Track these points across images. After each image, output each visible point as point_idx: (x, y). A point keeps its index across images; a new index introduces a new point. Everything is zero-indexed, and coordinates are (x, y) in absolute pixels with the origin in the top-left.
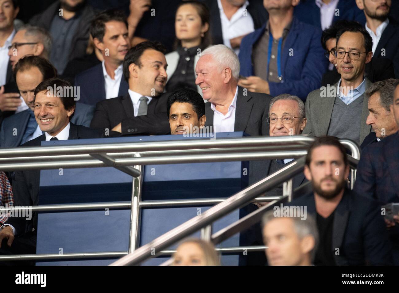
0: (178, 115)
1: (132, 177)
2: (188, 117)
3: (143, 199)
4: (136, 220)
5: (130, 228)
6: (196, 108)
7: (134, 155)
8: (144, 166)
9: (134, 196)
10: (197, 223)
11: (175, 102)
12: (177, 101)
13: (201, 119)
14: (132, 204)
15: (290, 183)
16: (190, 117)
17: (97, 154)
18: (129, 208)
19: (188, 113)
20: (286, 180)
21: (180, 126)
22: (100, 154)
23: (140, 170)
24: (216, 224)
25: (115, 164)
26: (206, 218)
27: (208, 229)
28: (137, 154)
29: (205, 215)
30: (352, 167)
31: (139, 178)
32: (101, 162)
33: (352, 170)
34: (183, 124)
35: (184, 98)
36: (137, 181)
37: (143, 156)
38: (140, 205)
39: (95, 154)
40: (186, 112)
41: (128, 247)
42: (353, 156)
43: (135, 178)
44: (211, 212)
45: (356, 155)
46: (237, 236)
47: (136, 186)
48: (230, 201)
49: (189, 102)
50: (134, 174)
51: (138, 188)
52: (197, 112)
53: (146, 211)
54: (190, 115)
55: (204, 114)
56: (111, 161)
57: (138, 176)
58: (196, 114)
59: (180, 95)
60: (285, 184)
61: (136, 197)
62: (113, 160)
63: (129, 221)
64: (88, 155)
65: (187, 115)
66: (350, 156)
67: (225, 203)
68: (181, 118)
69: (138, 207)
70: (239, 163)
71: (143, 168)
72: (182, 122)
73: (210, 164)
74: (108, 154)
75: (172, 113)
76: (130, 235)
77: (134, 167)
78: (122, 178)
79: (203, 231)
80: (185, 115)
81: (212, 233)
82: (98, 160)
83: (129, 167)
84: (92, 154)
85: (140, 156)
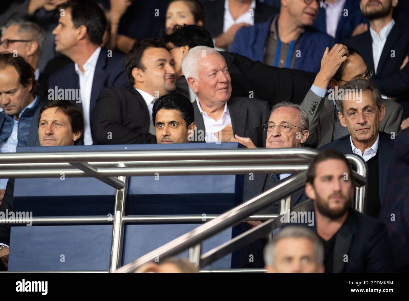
0: (165, 123)
1: (115, 189)
2: (176, 125)
3: (126, 213)
4: (118, 237)
5: (112, 245)
6: (184, 114)
7: (118, 164)
8: (129, 177)
9: (117, 210)
10: (185, 242)
11: (161, 109)
12: (164, 108)
13: (190, 126)
14: (114, 218)
15: (289, 200)
16: (177, 125)
17: (78, 162)
18: (111, 223)
19: (176, 121)
20: (285, 197)
21: (166, 135)
22: (81, 162)
23: (125, 182)
24: (206, 243)
25: (97, 174)
26: (196, 236)
27: (197, 248)
28: (122, 164)
29: (194, 233)
30: (357, 184)
31: (123, 190)
32: (82, 172)
33: (357, 188)
34: (170, 133)
35: (171, 104)
36: (120, 194)
37: (128, 166)
38: (124, 220)
39: (75, 162)
40: (172, 120)
41: (109, 266)
42: (358, 173)
43: (119, 190)
44: (201, 230)
45: (362, 171)
46: (229, 257)
47: (120, 198)
48: (222, 218)
49: (176, 109)
50: (117, 186)
51: (121, 201)
52: (185, 119)
53: (130, 228)
54: (178, 123)
55: (194, 121)
56: (93, 171)
57: (122, 187)
58: (184, 122)
59: (166, 102)
60: (283, 201)
61: (118, 212)
62: (95, 170)
63: (111, 237)
64: (67, 164)
65: (174, 123)
66: (356, 172)
67: (217, 220)
68: (168, 126)
69: (121, 222)
70: (233, 177)
71: (127, 179)
72: (168, 131)
73: (201, 177)
74: (89, 163)
75: (157, 120)
76: (112, 253)
77: (117, 178)
78: (105, 190)
79: (191, 250)
80: (172, 122)
81: (201, 253)
82: (78, 170)
83: (112, 178)
84: (72, 162)
85: (124, 166)
